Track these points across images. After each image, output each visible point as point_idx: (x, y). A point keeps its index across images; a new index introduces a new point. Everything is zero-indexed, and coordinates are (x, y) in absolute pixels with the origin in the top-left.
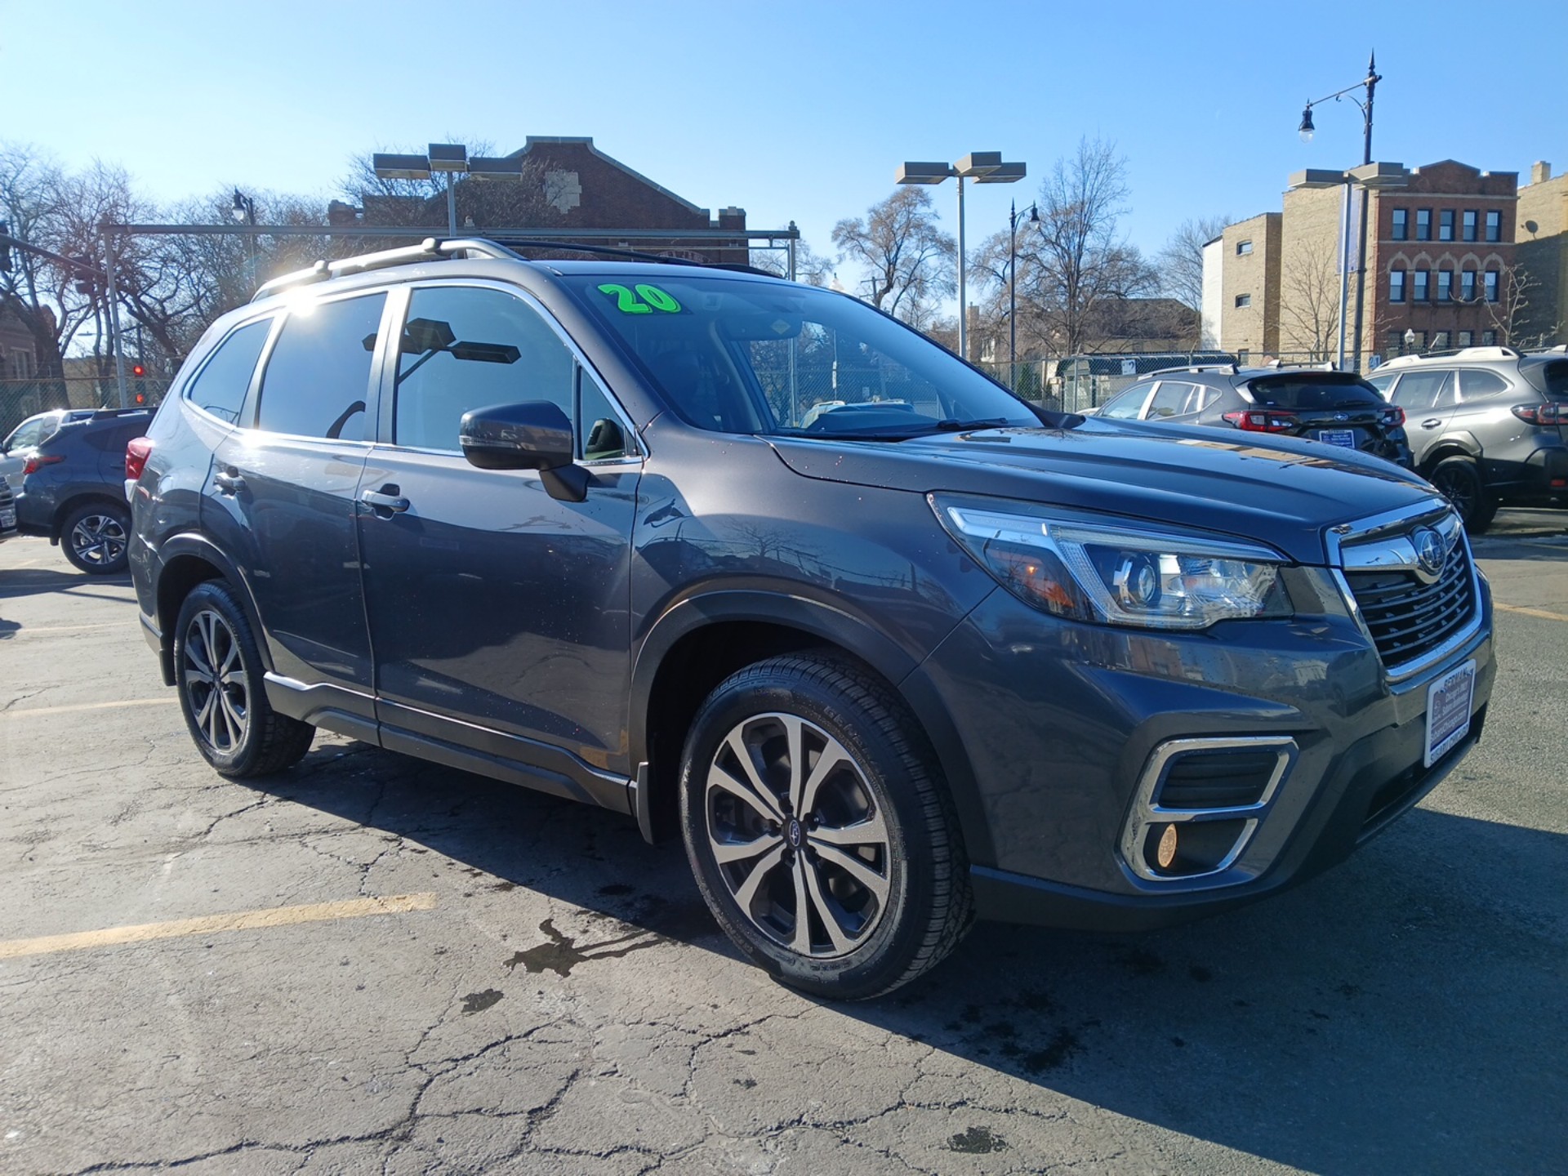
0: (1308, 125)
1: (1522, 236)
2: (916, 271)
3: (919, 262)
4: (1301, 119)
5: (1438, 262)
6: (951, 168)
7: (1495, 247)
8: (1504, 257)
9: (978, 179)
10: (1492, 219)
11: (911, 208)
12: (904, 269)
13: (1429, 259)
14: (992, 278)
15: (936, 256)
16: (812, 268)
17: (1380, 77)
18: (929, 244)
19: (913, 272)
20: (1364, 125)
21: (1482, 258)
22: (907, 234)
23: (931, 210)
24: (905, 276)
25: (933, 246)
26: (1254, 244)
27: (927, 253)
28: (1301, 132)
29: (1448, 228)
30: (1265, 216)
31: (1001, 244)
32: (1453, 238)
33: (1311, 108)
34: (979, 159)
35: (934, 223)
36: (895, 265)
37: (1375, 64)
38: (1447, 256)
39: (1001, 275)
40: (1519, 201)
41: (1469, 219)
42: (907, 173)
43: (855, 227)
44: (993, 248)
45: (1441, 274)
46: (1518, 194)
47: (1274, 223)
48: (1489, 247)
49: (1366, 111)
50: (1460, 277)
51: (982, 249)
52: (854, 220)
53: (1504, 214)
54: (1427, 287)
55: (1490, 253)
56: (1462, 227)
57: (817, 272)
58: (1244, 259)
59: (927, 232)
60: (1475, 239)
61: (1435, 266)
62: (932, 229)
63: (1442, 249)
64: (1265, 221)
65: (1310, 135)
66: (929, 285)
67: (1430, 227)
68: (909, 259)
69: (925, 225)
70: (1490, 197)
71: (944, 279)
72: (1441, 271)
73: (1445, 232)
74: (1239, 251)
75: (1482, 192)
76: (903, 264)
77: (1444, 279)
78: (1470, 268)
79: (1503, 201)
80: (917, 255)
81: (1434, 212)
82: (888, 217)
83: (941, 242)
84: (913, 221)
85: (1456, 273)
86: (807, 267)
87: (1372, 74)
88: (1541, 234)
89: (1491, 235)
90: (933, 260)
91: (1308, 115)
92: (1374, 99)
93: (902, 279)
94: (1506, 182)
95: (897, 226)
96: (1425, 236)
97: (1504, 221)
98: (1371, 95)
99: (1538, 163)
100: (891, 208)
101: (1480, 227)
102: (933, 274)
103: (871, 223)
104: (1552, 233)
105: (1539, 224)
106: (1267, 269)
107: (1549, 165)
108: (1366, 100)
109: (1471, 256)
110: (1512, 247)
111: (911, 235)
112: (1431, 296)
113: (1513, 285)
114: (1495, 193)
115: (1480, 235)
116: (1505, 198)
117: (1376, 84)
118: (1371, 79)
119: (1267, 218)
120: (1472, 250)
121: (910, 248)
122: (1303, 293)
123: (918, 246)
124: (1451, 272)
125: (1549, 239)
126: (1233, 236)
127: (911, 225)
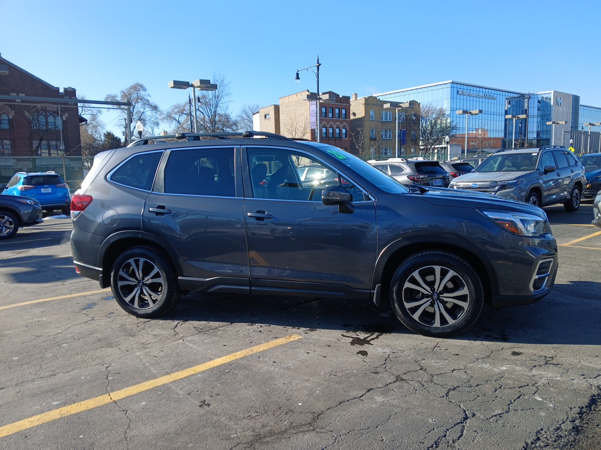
0: (298, 78)
1: (352, 117)
2: (142, 117)
3: (143, 113)
4: (296, 75)
5: (329, 125)
6: (190, 84)
7: (345, 120)
8: (348, 124)
9: (200, 89)
10: (344, 111)
11: (138, 92)
12: (136, 115)
13: (326, 124)
14: (174, 121)
15: (150, 111)
16: (92, 112)
17: (321, 64)
18: (147, 106)
19: (141, 116)
20: (316, 80)
21: (341, 124)
22: (137, 102)
23: (147, 93)
24: (137, 118)
25: (149, 107)
26: (270, 115)
27: (146, 109)
28: (296, 80)
29: (331, 114)
30: (273, 106)
31: (177, 108)
32: (333, 117)
33: (298, 72)
34: (202, 82)
35: (148, 98)
36: (132, 114)
37: (319, 59)
38: (331, 123)
39: (178, 120)
40: (351, 106)
41: (337, 111)
42: (174, 84)
43: (114, 97)
44: (174, 110)
45: (330, 129)
46: (351, 103)
47: (277, 109)
48: (343, 120)
49: (317, 75)
50: (335, 130)
51: (169, 110)
52: (114, 95)
53: (347, 110)
54: (326, 133)
55: (344, 122)
56: (335, 113)
57: (95, 114)
58: (267, 120)
59: (146, 102)
60: (339, 118)
61: (328, 126)
62: (148, 101)
63: (330, 120)
64: (274, 107)
65: (298, 81)
66: (147, 122)
67: (326, 113)
68: (139, 112)
69: (144, 99)
70: (343, 104)
71: (153, 120)
72: (330, 128)
73: (330, 115)
74: (265, 117)
75: (340, 103)
76: (136, 113)
77: (331, 130)
78: (338, 127)
79: (346, 105)
80: (142, 110)
81: (327, 108)
82: (129, 95)
83: (152, 106)
84: (139, 97)
85: (334, 128)
86: (90, 112)
87: (318, 63)
88: (357, 117)
89: (343, 116)
90: (148, 113)
91: (298, 74)
92: (319, 71)
93: (135, 119)
94: (347, 99)
95: (132, 98)
96: (325, 116)
97: (347, 112)
98: (318, 70)
99: (354, 93)
100: (130, 91)
101: (340, 114)
102: (149, 118)
103: (121, 96)
104: (360, 117)
105: (356, 114)
106: (275, 124)
107: (357, 94)
108: (317, 71)
109: (338, 123)
110: (350, 121)
111: (138, 102)
112: (328, 136)
113: (361, 135)
114: (344, 103)
115: (340, 116)
116: (347, 104)
117: (320, 66)
118: (318, 64)
119: (274, 106)
120: (338, 121)
121: (139, 107)
122: (290, 133)
123: (142, 106)
124: (333, 128)
125: (359, 119)
126: (263, 112)
127: (139, 98)
